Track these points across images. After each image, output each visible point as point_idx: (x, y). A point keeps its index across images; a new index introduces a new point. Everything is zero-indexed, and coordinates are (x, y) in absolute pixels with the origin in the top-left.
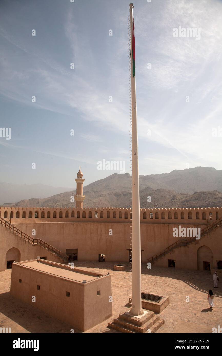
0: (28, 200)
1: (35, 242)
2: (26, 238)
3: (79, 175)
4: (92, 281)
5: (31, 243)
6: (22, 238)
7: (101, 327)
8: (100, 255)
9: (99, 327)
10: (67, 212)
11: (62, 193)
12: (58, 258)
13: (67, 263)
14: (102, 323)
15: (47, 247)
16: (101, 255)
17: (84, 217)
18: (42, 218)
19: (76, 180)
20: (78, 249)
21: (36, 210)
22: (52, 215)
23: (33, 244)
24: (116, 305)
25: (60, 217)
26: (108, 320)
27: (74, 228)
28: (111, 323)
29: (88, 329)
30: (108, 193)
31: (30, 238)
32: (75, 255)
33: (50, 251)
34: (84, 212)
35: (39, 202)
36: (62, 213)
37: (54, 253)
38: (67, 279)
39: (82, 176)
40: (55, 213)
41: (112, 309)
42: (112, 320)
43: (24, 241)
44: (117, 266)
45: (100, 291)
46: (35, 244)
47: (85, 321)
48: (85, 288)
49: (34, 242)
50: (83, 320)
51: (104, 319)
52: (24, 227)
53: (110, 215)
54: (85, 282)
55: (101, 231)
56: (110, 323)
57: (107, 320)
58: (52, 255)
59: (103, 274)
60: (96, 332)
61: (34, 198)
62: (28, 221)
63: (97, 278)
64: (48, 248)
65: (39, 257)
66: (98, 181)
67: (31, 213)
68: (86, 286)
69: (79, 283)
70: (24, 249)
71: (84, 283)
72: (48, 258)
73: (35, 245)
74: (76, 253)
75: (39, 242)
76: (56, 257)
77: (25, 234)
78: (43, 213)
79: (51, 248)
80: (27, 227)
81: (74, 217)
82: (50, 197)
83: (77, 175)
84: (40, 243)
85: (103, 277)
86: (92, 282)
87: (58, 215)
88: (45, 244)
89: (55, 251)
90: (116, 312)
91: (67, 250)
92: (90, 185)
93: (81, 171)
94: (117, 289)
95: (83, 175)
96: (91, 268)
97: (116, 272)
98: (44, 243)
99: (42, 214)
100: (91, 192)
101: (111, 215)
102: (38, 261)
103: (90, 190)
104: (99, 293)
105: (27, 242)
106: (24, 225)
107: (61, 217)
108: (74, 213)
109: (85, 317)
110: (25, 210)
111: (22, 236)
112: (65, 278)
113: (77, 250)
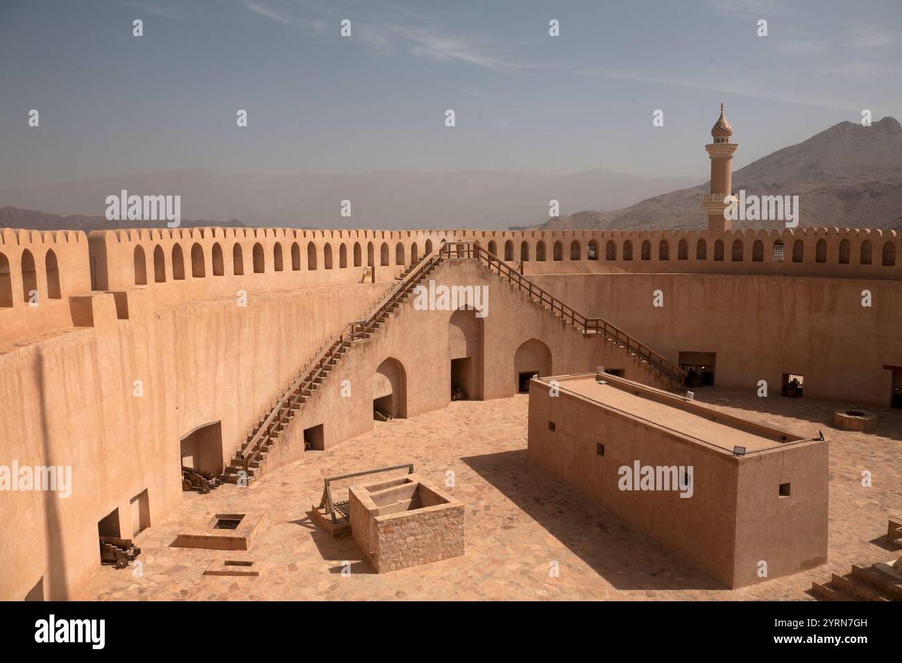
0: (569, 215)
1: (591, 328)
2: (564, 316)
3: (720, 132)
4: (763, 453)
5: (578, 329)
6: (554, 314)
7: (786, 587)
8: (786, 377)
9: (779, 585)
10: (683, 245)
11: (664, 195)
12: (657, 377)
13: (684, 392)
14: (792, 578)
15: (624, 343)
16: (792, 378)
17: (737, 258)
18: (607, 259)
19: (708, 147)
20: (717, 354)
21: (591, 238)
22: (637, 252)
23: (584, 331)
24: (839, 532)
25: (661, 259)
26: (810, 571)
27: (705, 292)
28: (824, 583)
29: (745, 586)
30: (815, 191)
31: (576, 317)
32: (708, 370)
33: (633, 354)
34: (738, 244)
35: (598, 223)
36: (667, 247)
37: (644, 361)
38: (685, 437)
39: (728, 133)
40: (646, 246)
41: (827, 544)
42: (827, 575)
43: (561, 324)
44: (845, 416)
45: (789, 483)
46: (589, 332)
47: (736, 561)
48: (740, 468)
49: (586, 328)
50: (730, 557)
51: (798, 566)
52: (559, 287)
53: (828, 251)
54: (739, 451)
55: (795, 302)
56: (820, 584)
57: (807, 572)
58: (639, 365)
59: (802, 435)
60: (770, 598)
61: (585, 212)
62: (568, 269)
63: (780, 444)
64: (628, 347)
65: (602, 368)
66: (781, 152)
67: (575, 245)
68: (744, 463)
69: (721, 453)
70: (561, 344)
71: (738, 454)
72: (626, 373)
73: (589, 336)
74: (710, 365)
75: (600, 327)
76: (651, 372)
77: (563, 305)
78: (611, 245)
79: (636, 346)
80: (566, 284)
81: (705, 258)
82: (629, 208)
83: (712, 134)
84: (605, 329)
85: (800, 444)
86: (765, 455)
87: (655, 252)
88: (619, 334)
89: (648, 355)
90: (840, 553)
91: (682, 354)
92: (754, 165)
93: (725, 121)
94: (843, 486)
95: (732, 130)
96: (755, 412)
97: (843, 434)
98: (615, 331)
99: (608, 248)
100: (755, 189)
101: (833, 254)
102: (598, 378)
103: (752, 182)
104: (784, 490)
105: (567, 326)
106: (559, 280)
107: (664, 256)
108: (705, 246)
109: (737, 552)
110: (559, 237)
111: (555, 310)
112: (677, 434)
113: (712, 356)
